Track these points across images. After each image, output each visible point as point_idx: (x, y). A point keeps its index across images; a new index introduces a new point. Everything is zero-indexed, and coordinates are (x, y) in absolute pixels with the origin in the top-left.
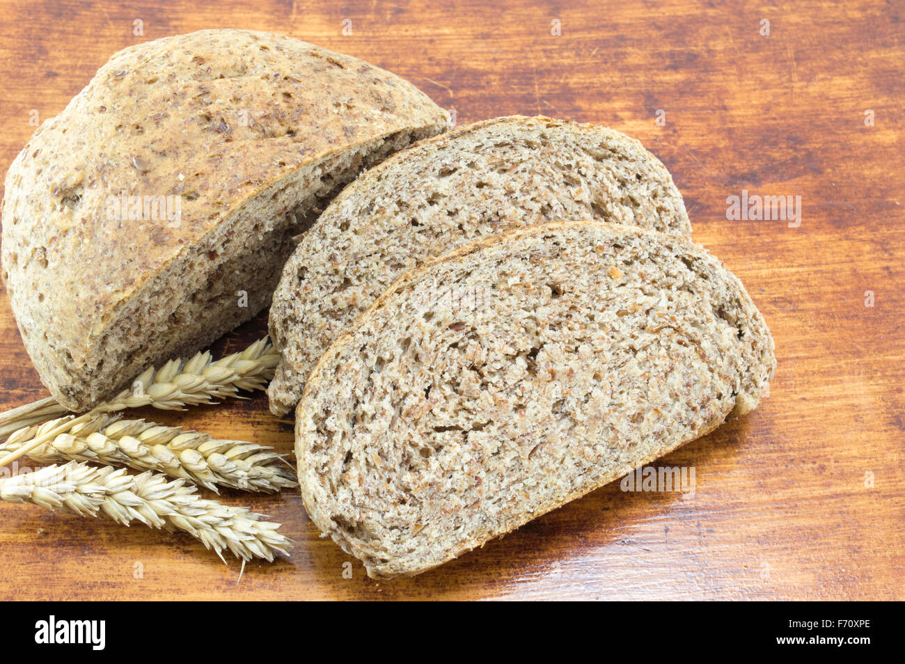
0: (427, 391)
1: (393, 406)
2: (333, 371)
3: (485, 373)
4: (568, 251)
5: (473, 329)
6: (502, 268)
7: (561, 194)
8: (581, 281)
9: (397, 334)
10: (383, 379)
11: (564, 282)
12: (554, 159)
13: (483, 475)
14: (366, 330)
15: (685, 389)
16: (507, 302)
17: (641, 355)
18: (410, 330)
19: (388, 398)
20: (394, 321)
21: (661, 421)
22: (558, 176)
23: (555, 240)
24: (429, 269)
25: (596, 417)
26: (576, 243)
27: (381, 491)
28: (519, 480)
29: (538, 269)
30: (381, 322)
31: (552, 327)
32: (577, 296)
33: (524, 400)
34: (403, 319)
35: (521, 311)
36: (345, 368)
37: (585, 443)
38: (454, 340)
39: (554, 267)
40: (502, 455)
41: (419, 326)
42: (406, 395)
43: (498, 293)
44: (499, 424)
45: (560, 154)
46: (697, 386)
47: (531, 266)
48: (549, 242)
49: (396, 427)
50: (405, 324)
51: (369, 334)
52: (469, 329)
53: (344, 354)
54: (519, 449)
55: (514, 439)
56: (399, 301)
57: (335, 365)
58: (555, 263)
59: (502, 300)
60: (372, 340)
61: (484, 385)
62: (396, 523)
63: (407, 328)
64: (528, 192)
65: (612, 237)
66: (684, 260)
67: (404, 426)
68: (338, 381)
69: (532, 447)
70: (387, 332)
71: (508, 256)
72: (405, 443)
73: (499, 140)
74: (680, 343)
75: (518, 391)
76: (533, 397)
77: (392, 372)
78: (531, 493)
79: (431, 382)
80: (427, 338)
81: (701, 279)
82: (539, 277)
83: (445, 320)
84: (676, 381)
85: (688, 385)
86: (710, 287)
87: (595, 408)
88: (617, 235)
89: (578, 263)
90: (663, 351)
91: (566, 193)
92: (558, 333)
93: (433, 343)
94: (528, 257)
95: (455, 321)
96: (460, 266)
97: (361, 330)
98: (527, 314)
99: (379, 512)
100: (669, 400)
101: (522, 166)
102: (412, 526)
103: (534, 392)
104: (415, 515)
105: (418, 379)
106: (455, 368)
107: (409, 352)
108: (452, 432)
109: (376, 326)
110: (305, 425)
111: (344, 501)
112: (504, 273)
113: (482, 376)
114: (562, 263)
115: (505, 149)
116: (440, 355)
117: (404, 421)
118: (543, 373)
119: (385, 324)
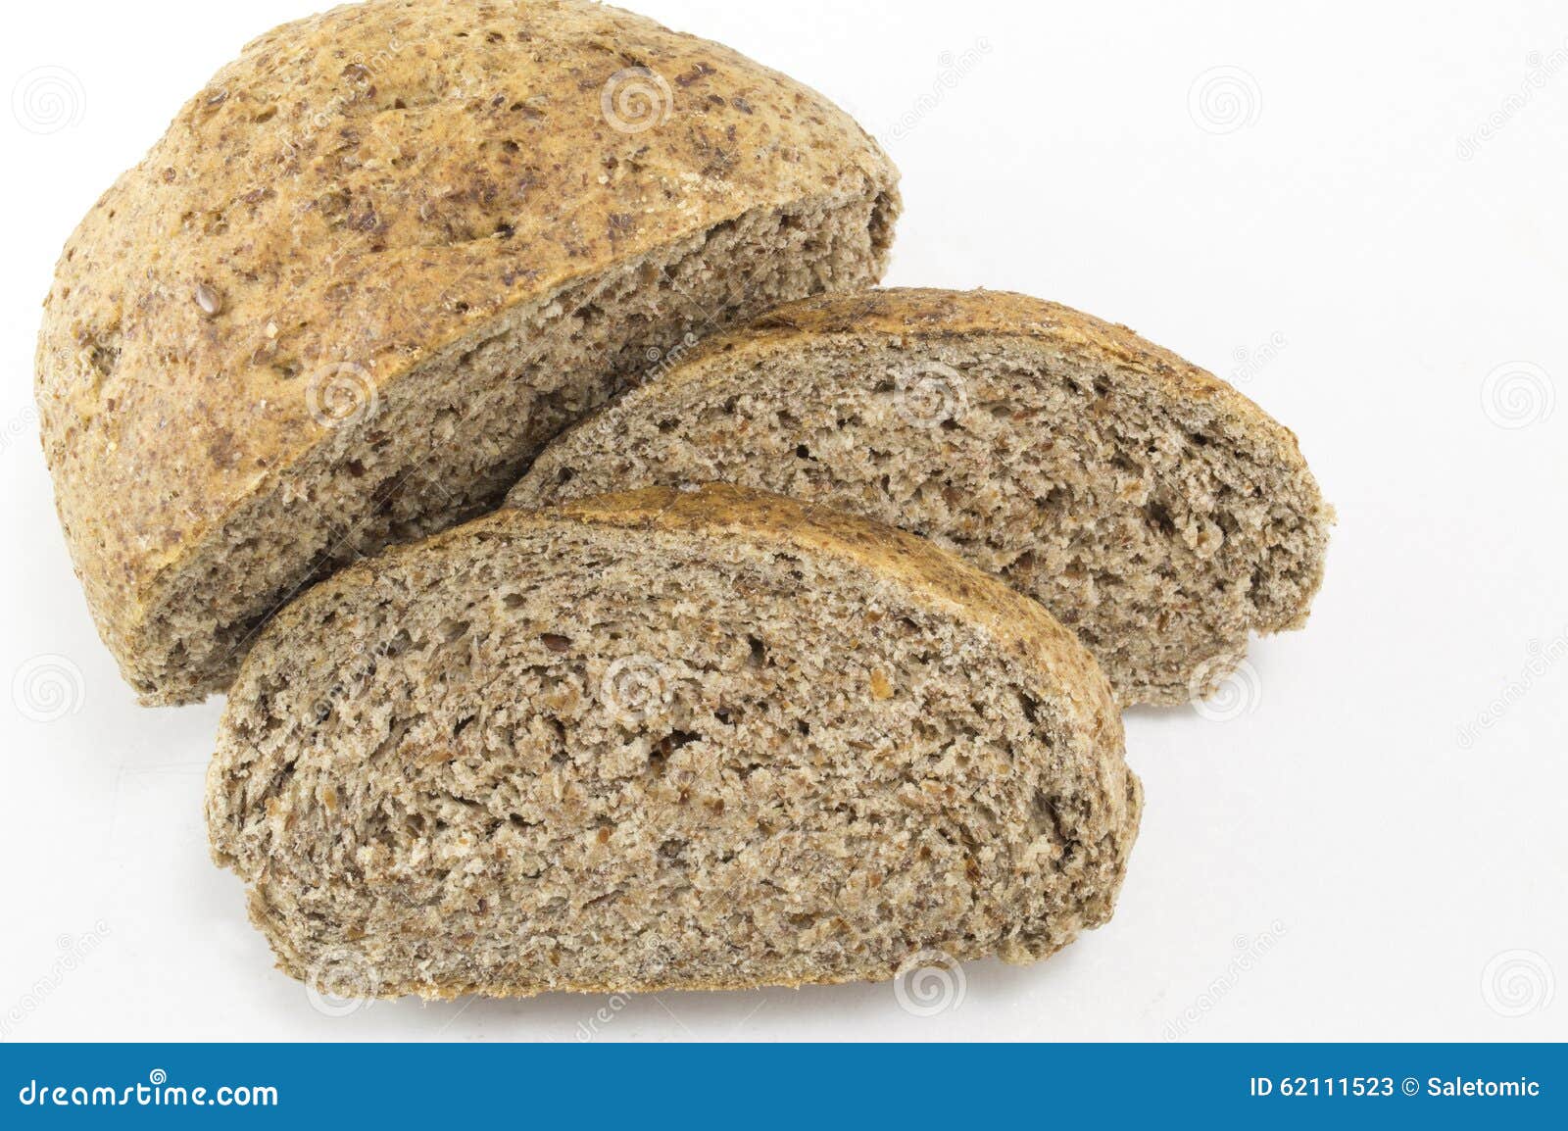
0: (459, 727)
1: (393, 724)
2: (321, 618)
3: (570, 741)
4: (813, 596)
5: (583, 657)
6: (678, 575)
7: (1099, 481)
8: (812, 658)
9: (449, 607)
10: (393, 671)
11: (779, 646)
12: (1109, 421)
13: (494, 901)
14: (399, 577)
15: (910, 910)
16: (661, 637)
17: (860, 827)
18: (472, 613)
19: (387, 708)
20: (449, 584)
21: (842, 939)
22: (1105, 450)
23: (798, 568)
24: (547, 524)
25: (727, 894)
26: (833, 588)
27: (318, 850)
28: (553, 933)
29: (742, 605)
30: (429, 575)
31: (722, 717)
32: (791, 681)
33: (616, 815)
34: (467, 587)
35: (680, 663)
36: (339, 624)
37: (691, 923)
38: (541, 661)
39: (773, 611)
40: (541, 882)
41: (490, 611)
42: (420, 716)
43: (652, 616)
44: (555, 835)
45: (1124, 417)
46: (936, 912)
47: (732, 594)
48: (783, 568)
49: (380, 763)
50: (468, 598)
51: (403, 585)
52: (573, 655)
53: (349, 598)
54: (572, 887)
55: (570, 871)
56: (473, 554)
57: (328, 609)
58: (778, 606)
59: (654, 629)
60: (403, 599)
61: (560, 758)
62: (322, 911)
63: (471, 605)
64: (1037, 461)
65: (903, 605)
66: (1023, 698)
67: (395, 767)
68: (321, 641)
69: (595, 895)
70: (433, 596)
71: (696, 562)
72: (385, 794)
73: (1013, 365)
74: (943, 833)
75: (613, 797)
76: (634, 816)
77: (415, 666)
78: (564, 958)
79: (472, 712)
80: (495, 637)
81: (1037, 742)
82: (740, 619)
83: (538, 624)
84: (902, 891)
85: (919, 905)
86: (1045, 763)
87: (733, 879)
88: (916, 606)
89: (821, 625)
90: (905, 835)
91: (1108, 481)
92: (728, 729)
93: (502, 652)
94: (733, 576)
95: (554, 631)
96: (604, 542)
97: (390, 573)
98: (687, 672)
99: (302, 882)
100: (872, 913)
101: (1042, 417)
102: (346, 928)
103: (640, 810)
104: (357, 913)
105: (451, 701)
106: (522, 708)
107: (456, 647)
108: (470, 811)
109: (419, 577)
110: (242, 686)
111: (250, 838)
112: (677, 586)
113: (564, 741)
114: (792, 611)
115: (1019, 380)
116: (505, 677)
117: (396, 757)
118: (669, 784)
119: (435, 583)
